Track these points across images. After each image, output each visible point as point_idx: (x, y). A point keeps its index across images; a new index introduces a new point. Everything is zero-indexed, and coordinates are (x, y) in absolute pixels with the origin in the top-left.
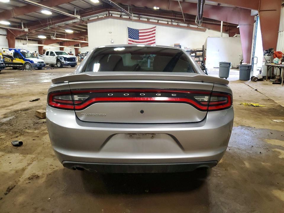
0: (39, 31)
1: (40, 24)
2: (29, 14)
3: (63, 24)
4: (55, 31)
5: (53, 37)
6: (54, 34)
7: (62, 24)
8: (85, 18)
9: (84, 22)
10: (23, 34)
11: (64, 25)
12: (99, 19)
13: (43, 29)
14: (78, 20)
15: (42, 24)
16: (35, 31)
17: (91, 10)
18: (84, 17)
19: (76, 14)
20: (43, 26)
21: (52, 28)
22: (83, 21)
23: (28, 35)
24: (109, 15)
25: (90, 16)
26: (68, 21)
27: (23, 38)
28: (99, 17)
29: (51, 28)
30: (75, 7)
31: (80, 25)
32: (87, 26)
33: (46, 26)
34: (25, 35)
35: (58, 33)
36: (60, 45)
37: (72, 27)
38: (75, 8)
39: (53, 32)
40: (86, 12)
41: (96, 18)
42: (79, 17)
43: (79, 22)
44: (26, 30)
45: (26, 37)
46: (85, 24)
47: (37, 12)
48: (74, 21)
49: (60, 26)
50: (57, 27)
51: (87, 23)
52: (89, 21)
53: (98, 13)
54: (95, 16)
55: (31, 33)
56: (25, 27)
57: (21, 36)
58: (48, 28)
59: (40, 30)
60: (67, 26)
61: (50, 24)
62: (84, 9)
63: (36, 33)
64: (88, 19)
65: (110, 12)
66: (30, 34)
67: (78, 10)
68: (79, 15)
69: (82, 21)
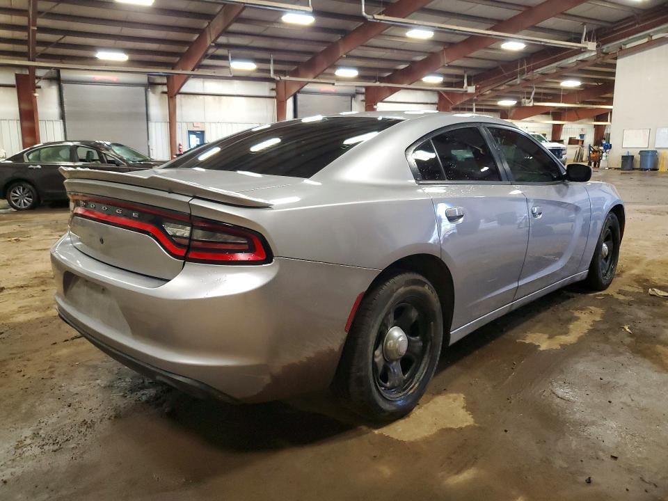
0: (499, 90)
1: (502, 73)
2: (474, 54)
3: (553, 69)
4: (531, 87)
5: (527, 101)
6: (531, 93)
7: (551, 68)
8: (610, 47)
9: (607, 57)
10: (466, 99)
11: (555, 71)
12: (651, 44)
13: (509, 85)
14: (593, 54)
15: (506, 74)
16: (491, 90)
17: (630, 24)
18: (609, 45)
19: (586, 40)
20: (507, 78)
21: (527, 80)
22: (606, 54)
23: (476, 100)
25: (626, 39)
26: (565, 59)
27: (467, 107)
28: (654, 38)
29: (524, 79)
30: (586, 21)
31: (596, 65)
32: (614, 66)
33: (514, 76)
34: (471, 101)
35: (542, 91)
36: (554, 120)
37: (578, 71)
38: (584, 24)
39: (530, 90)
40: (615, 29)
41: (646, 40)
43: (594, 58)
44: (471, 89)
45: (472, 105)
46: (612, 61)
47: (490, 49)
48: (581, 57)
49: (547, 74)
50: (538, 75)
51: (616, 59)
52: (624, 52)
53: (651, 28)
54: (640, 36)
55: (482, 95)
56: (469, 84)
57: (462, 104)
58: (518, 81)
59: (501, 88)
60: (563, 74)
61: (522, 72)
62: (612, 23)
63: (493, 95)
64: (621, 48)
66: (481, 98)
67: (594, 27)
68: (593, 41)
69: (602, 55)
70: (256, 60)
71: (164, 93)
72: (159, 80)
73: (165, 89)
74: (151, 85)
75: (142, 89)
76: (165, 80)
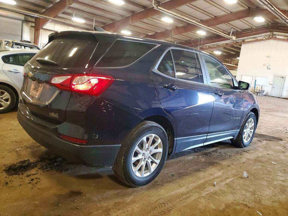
1: (191, 44)
7: (213, 45)
12: (257, 41)
14: (232, 41)
15: (193, 44)
18: (239, 39)
19: (232, 35)
21: (202, 48)
22: (238, 43)
24: (272, 37)
26: (220, 42)
29: (200, 48)
32: (240, 49)
40: (243, 33)
41: (255, 39)
42: (234, 38)
47: (192, 33)
49: (210, 47)
50: (207, 47)
51: (241, 45)
52: (244, 43)
54: (253, 37)
60: (217, 48)
64: (244, 41)
65: (275, 33)
68: (234, 36)
70: (85, 18)
71: (32, 26)
72: (30, 19)
73: (33, 25)
74: (26, 21)
75: (20, 22)
76: (34, 20)
